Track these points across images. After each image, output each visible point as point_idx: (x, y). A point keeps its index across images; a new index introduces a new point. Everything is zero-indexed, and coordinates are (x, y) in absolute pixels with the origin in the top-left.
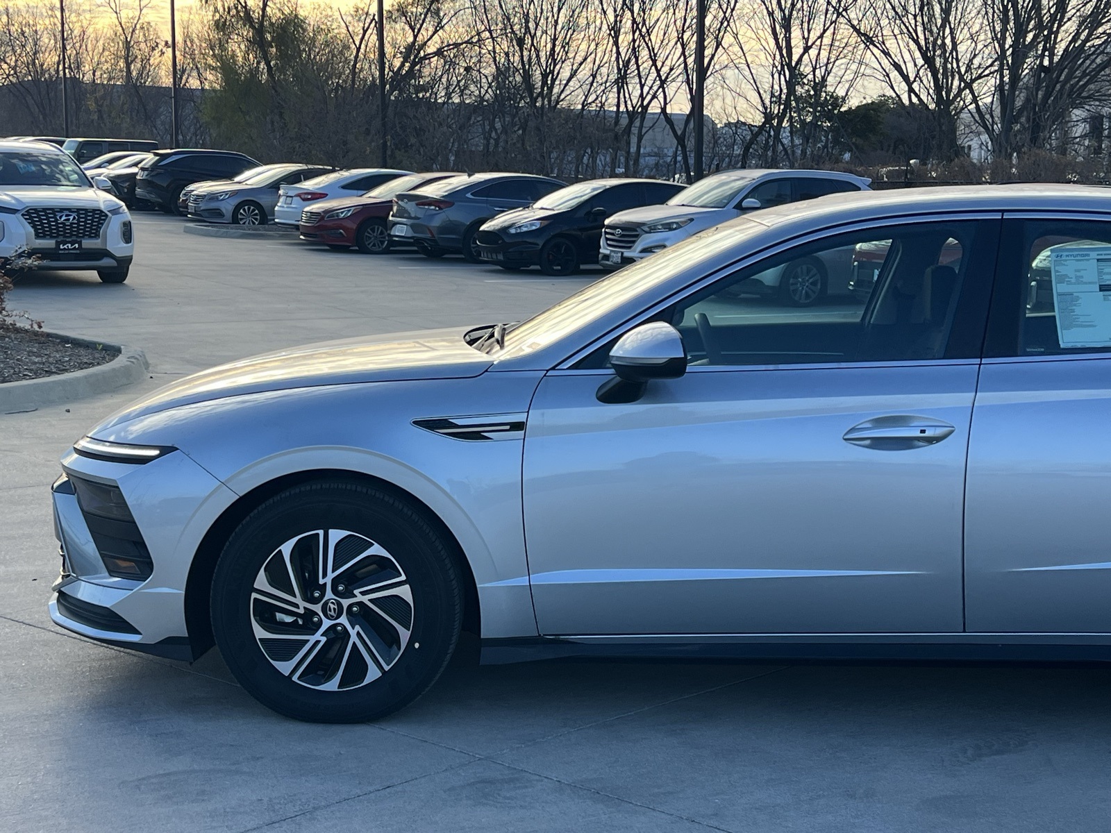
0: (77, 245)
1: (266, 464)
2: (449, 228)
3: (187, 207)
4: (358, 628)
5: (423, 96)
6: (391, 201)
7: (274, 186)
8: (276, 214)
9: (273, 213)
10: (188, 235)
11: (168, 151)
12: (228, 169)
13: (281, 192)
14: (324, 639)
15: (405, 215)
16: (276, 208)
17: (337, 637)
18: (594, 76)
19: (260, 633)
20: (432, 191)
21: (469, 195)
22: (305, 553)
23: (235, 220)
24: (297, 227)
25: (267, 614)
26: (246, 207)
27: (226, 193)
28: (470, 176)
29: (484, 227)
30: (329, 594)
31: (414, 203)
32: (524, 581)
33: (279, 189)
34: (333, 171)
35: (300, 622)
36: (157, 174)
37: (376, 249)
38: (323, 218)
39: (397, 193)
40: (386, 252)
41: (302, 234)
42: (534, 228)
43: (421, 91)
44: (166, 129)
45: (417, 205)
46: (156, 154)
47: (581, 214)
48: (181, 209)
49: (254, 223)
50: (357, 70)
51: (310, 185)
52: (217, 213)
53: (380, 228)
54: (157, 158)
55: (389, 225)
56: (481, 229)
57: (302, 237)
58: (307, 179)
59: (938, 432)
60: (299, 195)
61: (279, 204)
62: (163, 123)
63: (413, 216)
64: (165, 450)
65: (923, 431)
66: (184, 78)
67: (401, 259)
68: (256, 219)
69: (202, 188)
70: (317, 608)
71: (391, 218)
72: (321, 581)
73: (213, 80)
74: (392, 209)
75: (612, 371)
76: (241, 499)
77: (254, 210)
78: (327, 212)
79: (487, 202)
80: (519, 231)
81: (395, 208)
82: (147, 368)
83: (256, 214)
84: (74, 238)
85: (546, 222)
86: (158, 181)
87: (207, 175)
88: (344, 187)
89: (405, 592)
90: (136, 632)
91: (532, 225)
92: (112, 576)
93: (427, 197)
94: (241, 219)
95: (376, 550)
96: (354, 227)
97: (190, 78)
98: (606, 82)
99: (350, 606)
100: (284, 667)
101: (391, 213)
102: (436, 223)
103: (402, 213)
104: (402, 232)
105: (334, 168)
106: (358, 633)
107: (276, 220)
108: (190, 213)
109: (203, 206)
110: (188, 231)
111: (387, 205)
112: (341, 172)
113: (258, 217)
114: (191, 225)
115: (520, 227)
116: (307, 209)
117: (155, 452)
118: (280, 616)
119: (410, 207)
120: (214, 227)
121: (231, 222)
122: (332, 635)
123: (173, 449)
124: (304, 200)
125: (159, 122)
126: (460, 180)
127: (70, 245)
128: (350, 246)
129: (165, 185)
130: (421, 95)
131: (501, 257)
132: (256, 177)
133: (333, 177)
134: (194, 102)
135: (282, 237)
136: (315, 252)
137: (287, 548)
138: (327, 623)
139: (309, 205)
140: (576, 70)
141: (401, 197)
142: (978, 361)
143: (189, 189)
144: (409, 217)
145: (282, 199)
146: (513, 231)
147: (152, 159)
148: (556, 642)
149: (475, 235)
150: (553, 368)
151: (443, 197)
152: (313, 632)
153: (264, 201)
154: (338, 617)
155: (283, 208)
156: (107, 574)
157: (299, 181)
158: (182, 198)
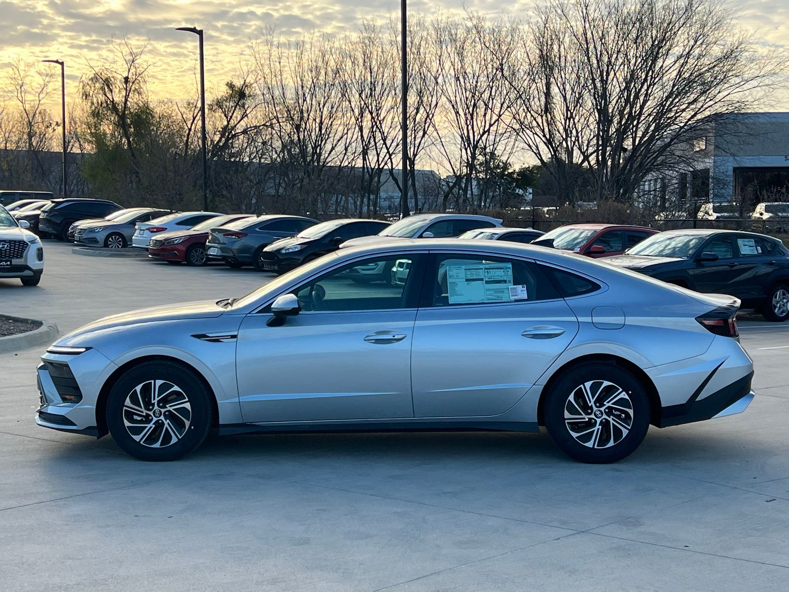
0: (9, 263)
1: (130, 353)
2: (244, 250)
3: (74, 236)
4: (168, 421)
5: (235, 160)
6: (208, 233)
7: (133, 223)
8: (133, 241)
9: (131, 240)
10: (75, 255)
11: (61, 200)
12: (100, 211)
13: (136, 227)
14: (154, 426)
15: (217, 242)
16: (133, 238)
17: (159, 425)
18: (346, 149)
19: (127, 423)
20: (233, 227)
21: (257, 229)
22: (146, 390)
23: (106, 245)
24: (147, 250)
25: (130, 416)
26: (113, 237)
27: (100, 227)
28: (258, 217)
29: (266, 249)
30: (156, 407)
31: (222, 234)
32: (236, 400)
33: (135, 225)
34: (171, 213)
35: (144, 419)
36: (54, 215)
37: (198, 263)
38: (163, 244)
39: (212, 228)
40: (205, 265)
41: (150, 254)
42: (297, 250)
43: (232, 157)
44: (57, 182)
45: (224, 235)
46: (53, 202)
47: (327, 241)
48: (69, 238)
49: (118, 247)
50: (189, 143)
51: (156, 222)
52: (94, 241)
53: (201, 250)
54: (54, 204)
55: (207, 248)
56: (264, 250)
57: (150, 256)
58: (154, 218)
59: (400, 337)
60: (148, 229)
61: (135, 235)
62: (54, 178)
63: (222, 242)
64: (88, 349)
65: (394, 336)
66: (69, 147)
67: (213, 269)
68: (120, 244)
69: (84, 224)
70: (151, 413)
71: (207, 244)
72: (153, 402)
73: (89, 148)
74: (208, 238)
75: (273, 314)
76: (120, 368)
77: (118, 239)
78: (166, 240)
79: (268, 233)
80: (287, 252)
81: (210, 237)
82: (58, 333)
83: (120, 241)
84: (7, 258)
85: (305, 246)
86: (53, 219)
87: (86, 215)
88: (179, 224)
89: (188, 406)
90: (75, 425)
91: (295, 248)
92: (64, 403)
93: (230, 231)
94: (110, 244)
95: (176, 388)
96: (184, 249)
97: (74, 148)
98: (355, 153)
99: (165, 412)
100: (137, 438)
101: (208, 240)
102: (236, 246)
103: (214, 240)
104: (214, 252)
105: (171, 211)
106: (168, 423)
107: (133, 245)
108: (76, 241)
109: (84, 236)
110: (74, 252)
111: (205, 236)
112: (177, 214)
113: (121, 243)
114: (77, 248)
115: (288, 249)
116: (153, 238)
117: (84, 350)
118: (135, 417)
119: (220, 236)
120: (91, 249)
121: (103, 245)
122: (157, 424)
123: (91, 348)
124: (152, 232)
125: (51, 177)
126: (253, 219)
127: (4, 263)
128: (181, 262)
129: (59, 222)
130: (232, 160)
131: (276, 268)
132: (121, 216)
133: (171, 217)
134: (77, 164)
135: (137, 256)
136: (159, 266)
137: (138, 388)
138: (155, 419)
139: (154, 236)
140: (336, 145)
141: (213, 230)
142: (417, 309)
143: (75, 225)
144: (219, 243)
145: (137, 232)
146: (283, 251)
147: (50, 205)
148: (251, 426)
149: (261, 254)
150: (249, 313)
151: (241, 230)
152: (149, 423)
153: (125, 232)
154: (160, 416)
155: (139, 237)
156: (62, 402)
157: (149, 220)
158: (70, 230)
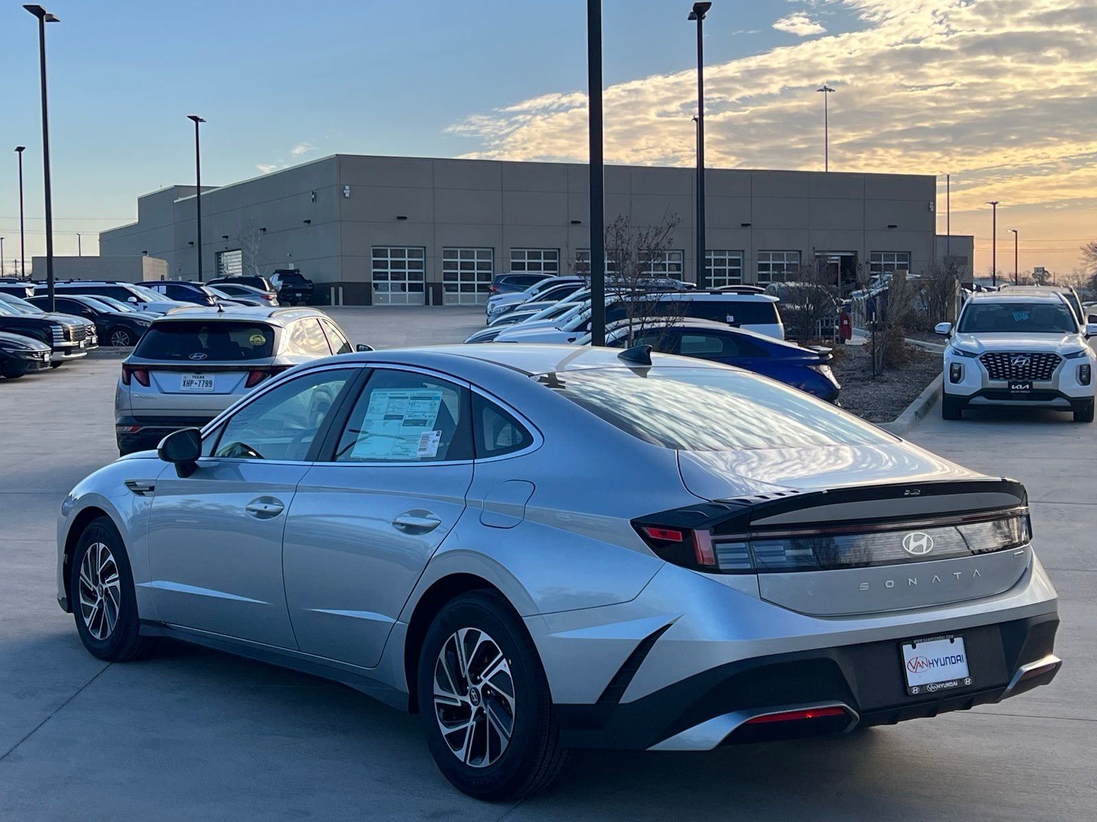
0: (1028, 386)
4: (106, 603)
14: (97, 608)
19: (81, 599)
22: (94, 556)
30: (100, 581)
32: (148, 584)
70: (97, 589)
84: (1026, 379)
89: (118, 584)
95: (111, 558)
99: (105, 590)
100: (87, 622)
106: (106, 607)
122: (100, 606)
127: (1021, 386)
137: (89, 552)
138: (99, 599)
142: (312, 463)
148: (165, 627)
152: (95, 603)
